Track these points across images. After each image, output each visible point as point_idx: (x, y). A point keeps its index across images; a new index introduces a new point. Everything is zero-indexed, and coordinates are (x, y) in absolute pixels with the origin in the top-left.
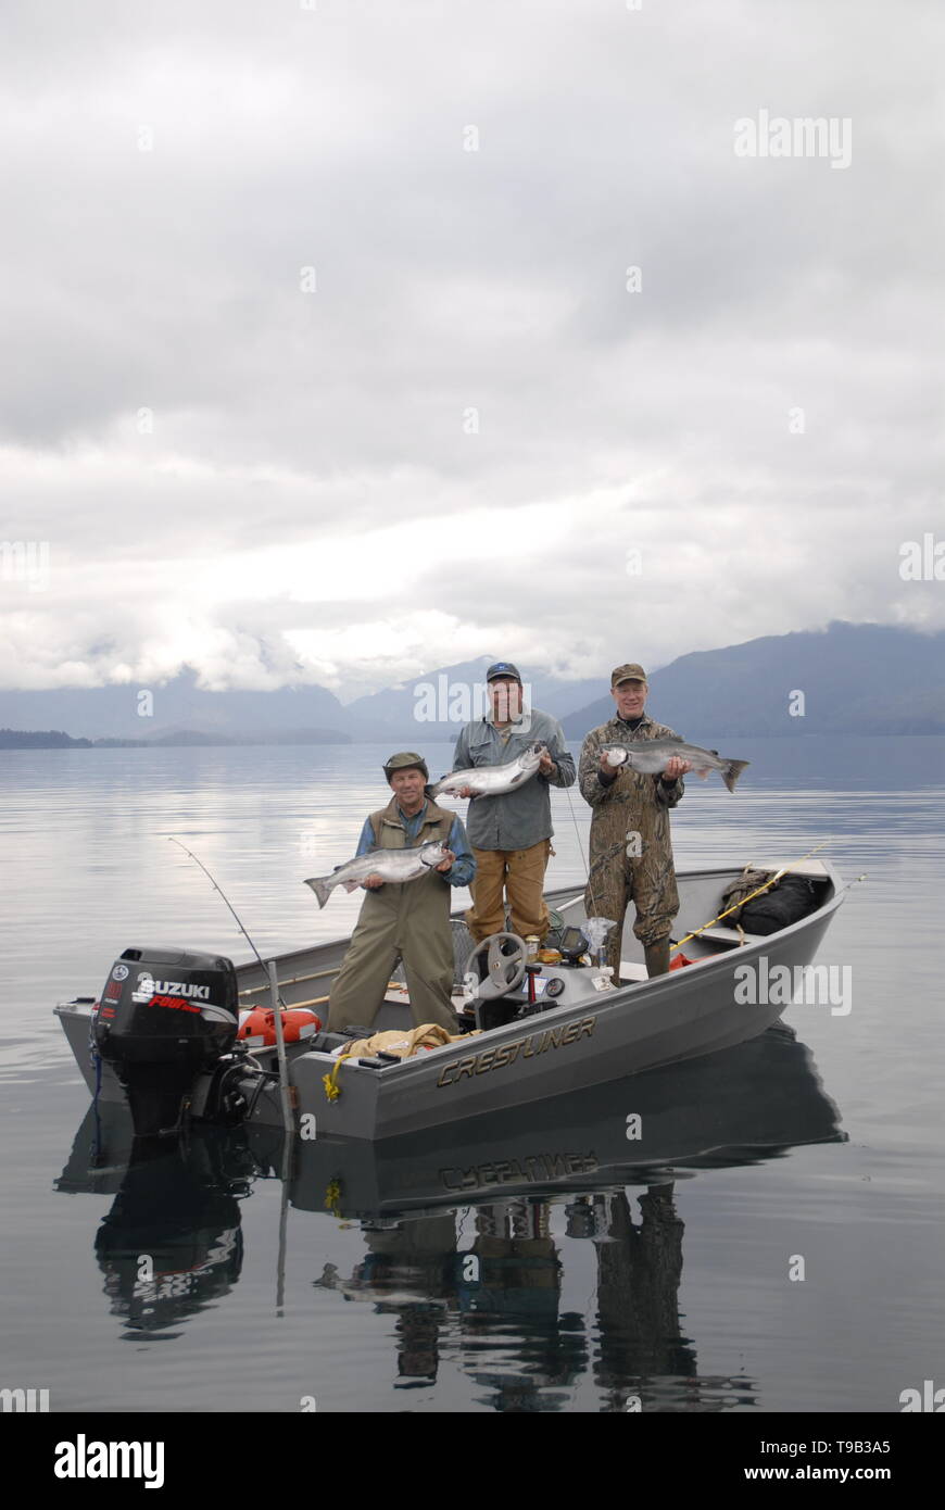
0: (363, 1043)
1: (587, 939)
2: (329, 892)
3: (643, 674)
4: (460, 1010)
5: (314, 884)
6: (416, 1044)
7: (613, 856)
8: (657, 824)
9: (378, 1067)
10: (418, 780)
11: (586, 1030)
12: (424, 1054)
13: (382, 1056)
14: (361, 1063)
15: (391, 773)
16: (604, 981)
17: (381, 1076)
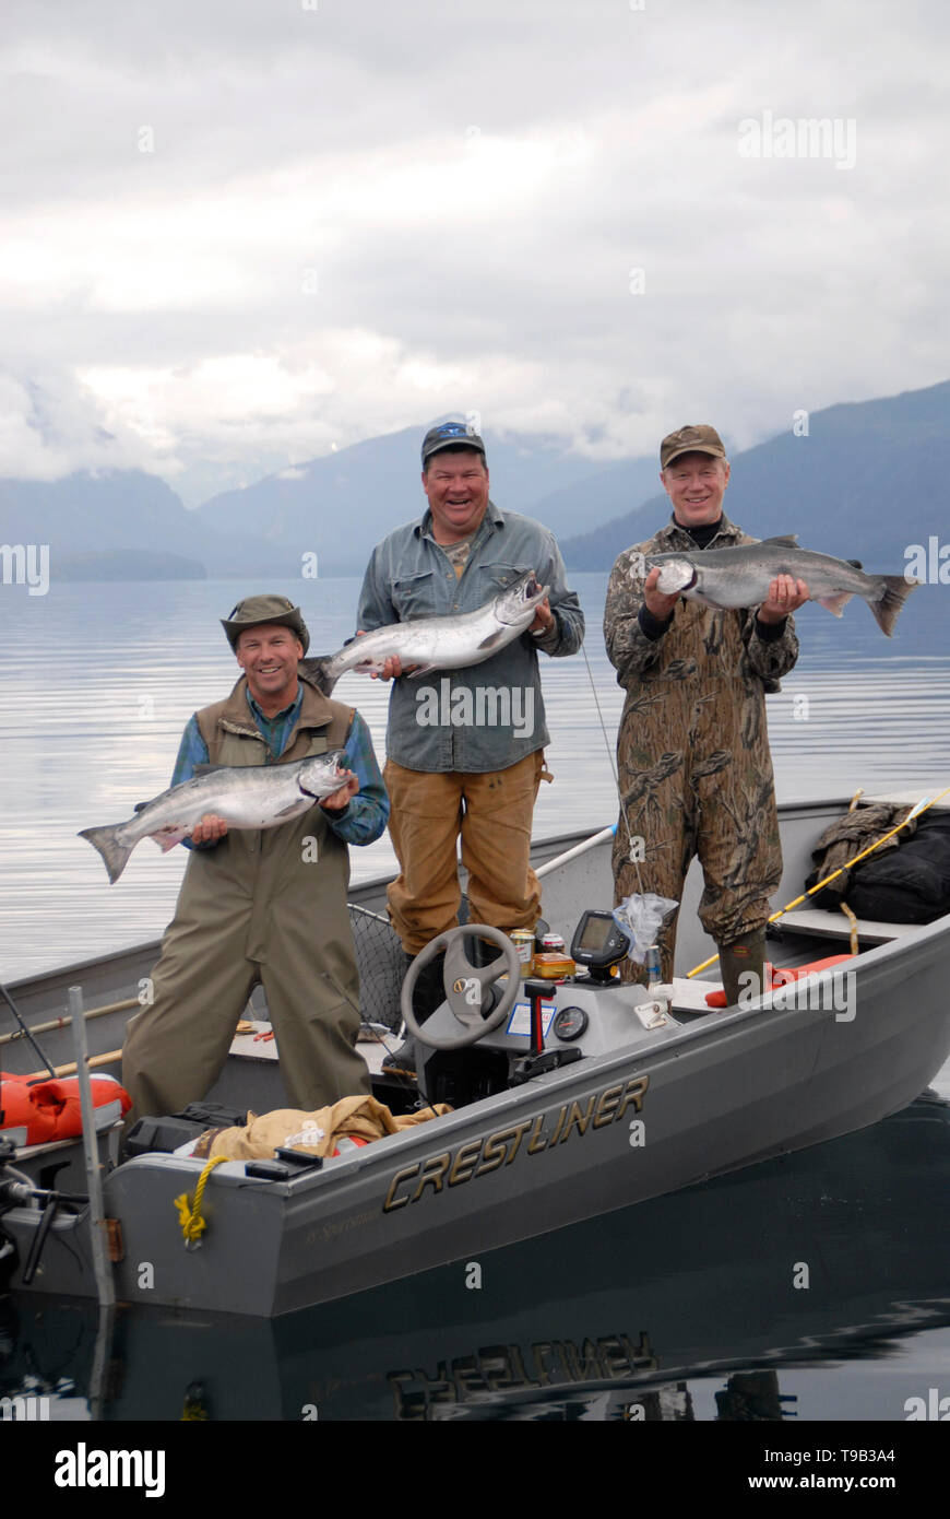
0: (234, 1134)
1: (627, 934)
2: (128, 852)
3: (717, 443)
4: (376, 1068)
5: (97, 837)
6: (335, 1133)
7: (664, 777)
8: (744, 720)
9: (283, 1177)
10: (288, 648)
11: (633, 1101)
12: (352, 1152)
13: (285, 1156)
14: (250, 1171)
15: (236, 633)
16: (657, 1010)
17: (287, 1194)
